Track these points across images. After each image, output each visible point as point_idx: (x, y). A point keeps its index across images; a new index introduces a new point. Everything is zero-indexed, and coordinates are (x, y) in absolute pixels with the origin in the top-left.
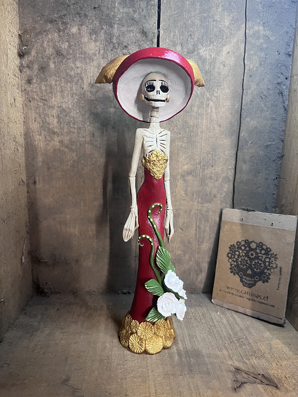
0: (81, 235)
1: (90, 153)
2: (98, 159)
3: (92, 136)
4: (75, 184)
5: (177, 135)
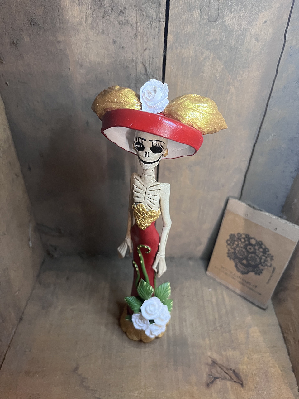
0: (83, 214)
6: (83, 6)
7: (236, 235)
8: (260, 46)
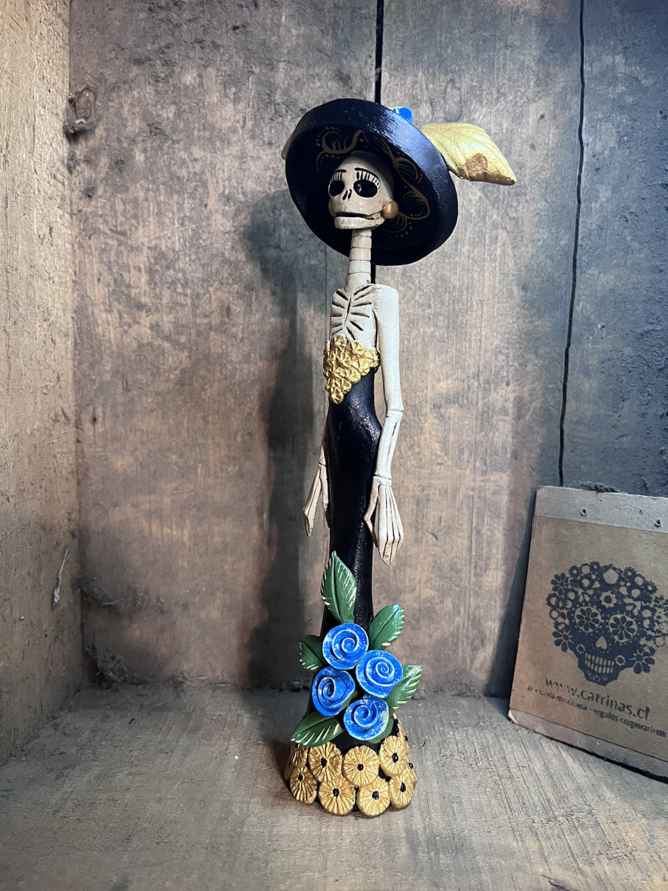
0: (194, 545)
1: (220, 352)
2: (237, 366)
3: (225, 312)
4: (185, 425)
5: (423, 310)
7: (567, 575)
8: (539, 157)
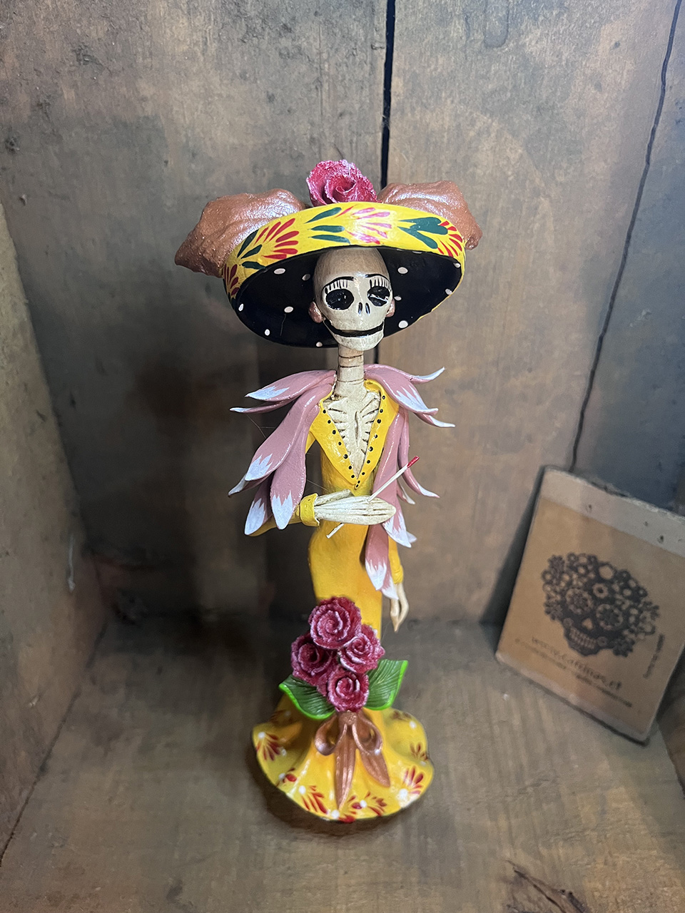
6: (199, 17)
7: (565, 558)
8: (605, 102)
